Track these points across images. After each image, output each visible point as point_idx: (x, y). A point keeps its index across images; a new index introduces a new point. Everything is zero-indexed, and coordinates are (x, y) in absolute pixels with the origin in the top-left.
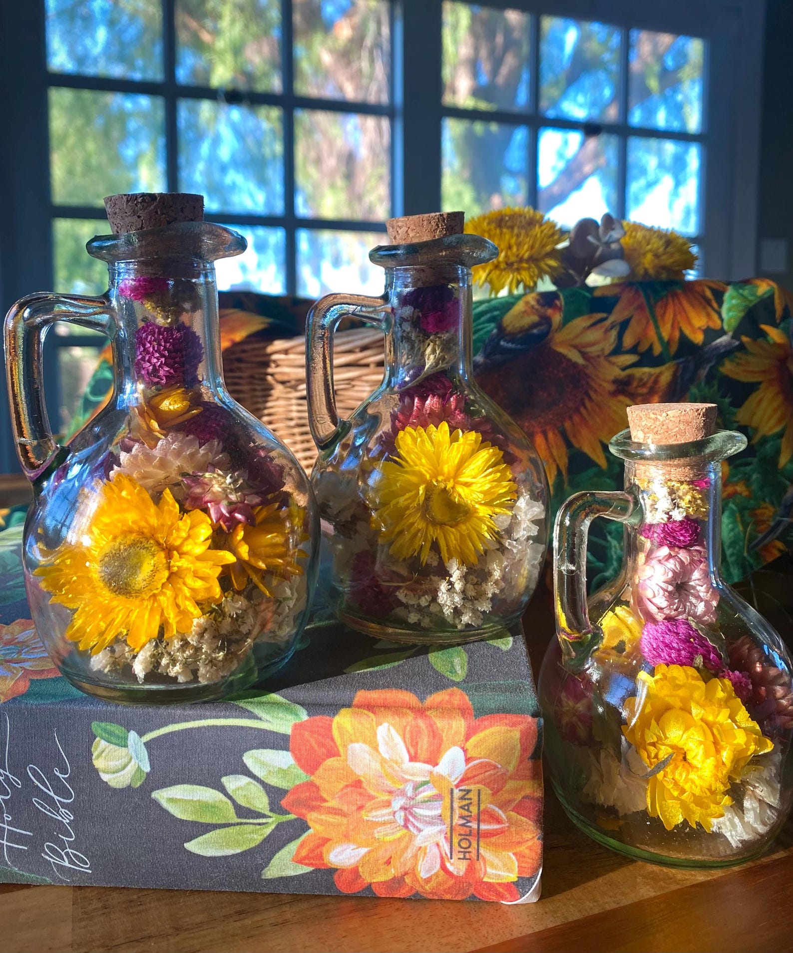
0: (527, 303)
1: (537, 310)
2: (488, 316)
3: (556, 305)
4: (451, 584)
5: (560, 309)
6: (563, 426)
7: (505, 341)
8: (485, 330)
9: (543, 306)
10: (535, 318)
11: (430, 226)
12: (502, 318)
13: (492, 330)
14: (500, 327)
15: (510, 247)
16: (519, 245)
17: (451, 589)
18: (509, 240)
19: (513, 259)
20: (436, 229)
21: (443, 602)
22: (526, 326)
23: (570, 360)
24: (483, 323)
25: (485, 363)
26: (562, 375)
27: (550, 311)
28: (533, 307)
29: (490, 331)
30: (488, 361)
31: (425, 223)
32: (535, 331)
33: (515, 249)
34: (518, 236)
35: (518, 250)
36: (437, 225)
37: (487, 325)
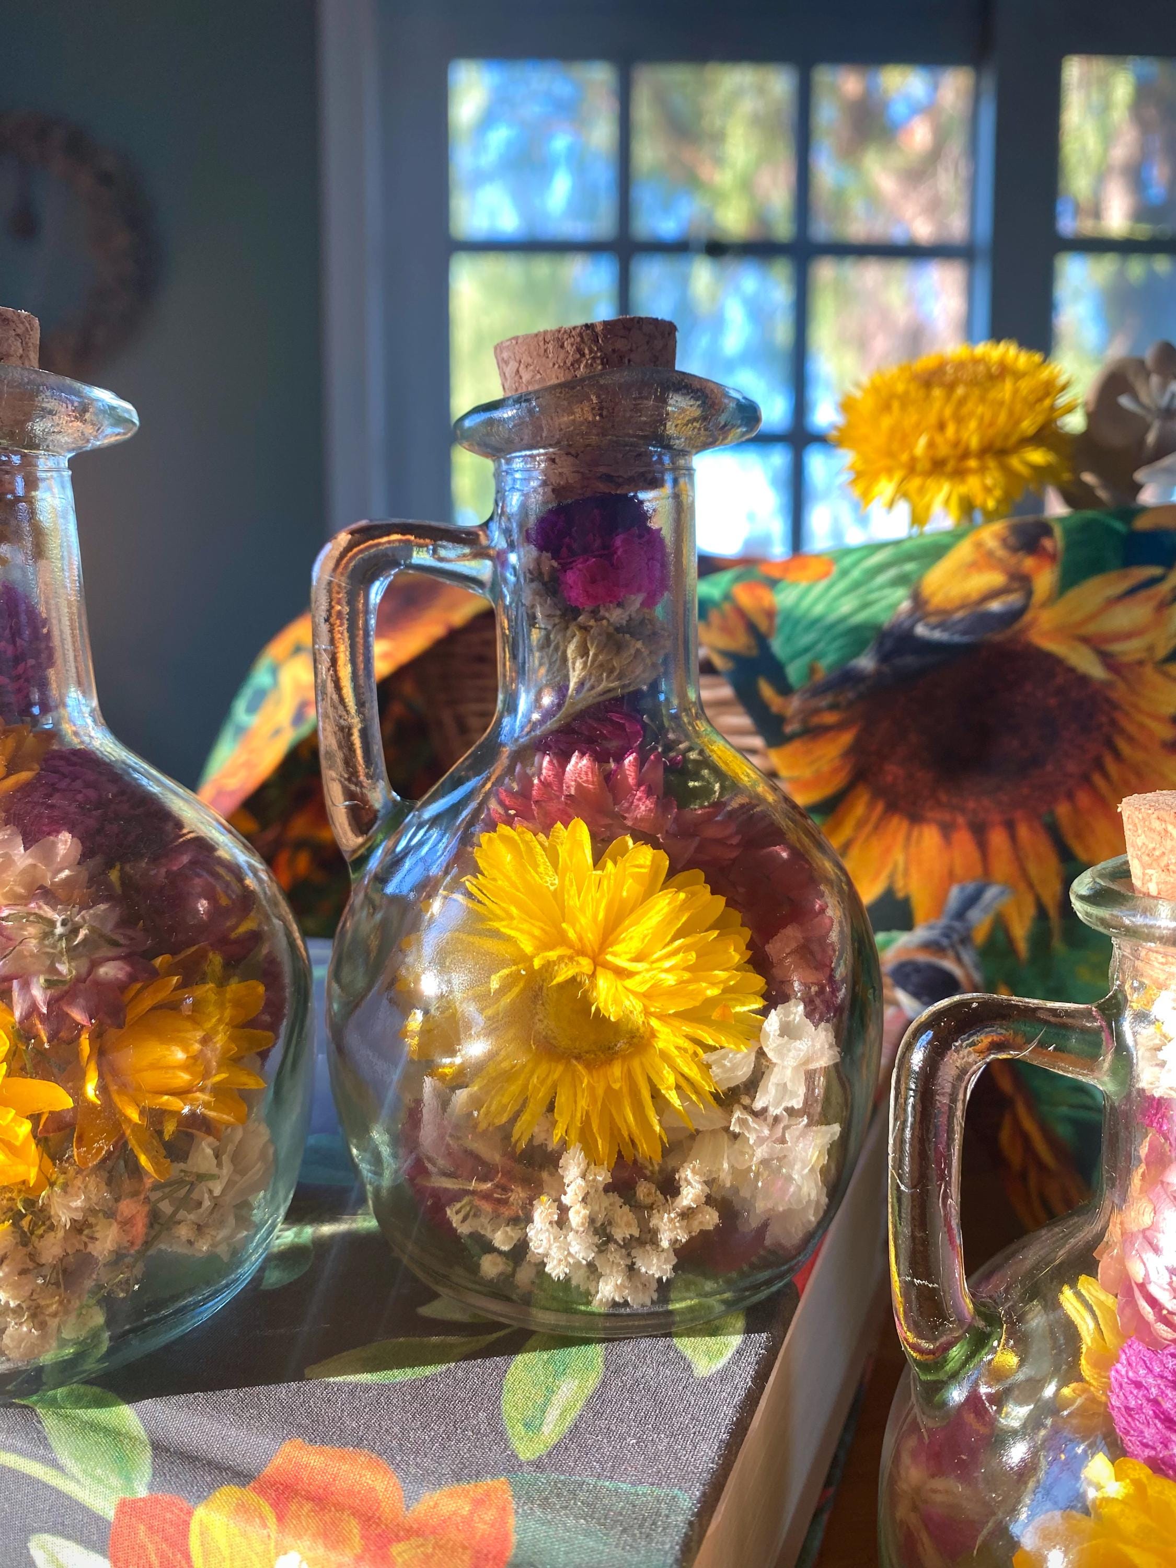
0: (979, 545)
1: (1000, 560)
2: (892, 573)
3: (1044, 549)
4: (563, 1210)
5: (1053, 557)
6: (1051, 812)
7: (927, 625)
8: (884, 603)
9: (1014, 550)
10: (995, 579)
11: (562, 356)
12: (920, 578)
13: (899, 603)
14: (918, 600)
15: (941, 427)
16: (960, 420)
17: (562, 1222)
18: (941, 411)
19: (943, 450)
20: (578, 361)
21: (540, 1251)
22: (975, 596)
23: (1071, 670)
24: (881, 587)
25: (878, 673)
26: (1052, 702)
27: (1029, 563)
28: (990, 554)
29: (894, 606)
30: (886, 669)
31: (550, 347)
32: (995, 606)
33: (951, 430)
34: (962, 402)
35: (958, 431)
36: (580, 351)
37: (887, 591)
